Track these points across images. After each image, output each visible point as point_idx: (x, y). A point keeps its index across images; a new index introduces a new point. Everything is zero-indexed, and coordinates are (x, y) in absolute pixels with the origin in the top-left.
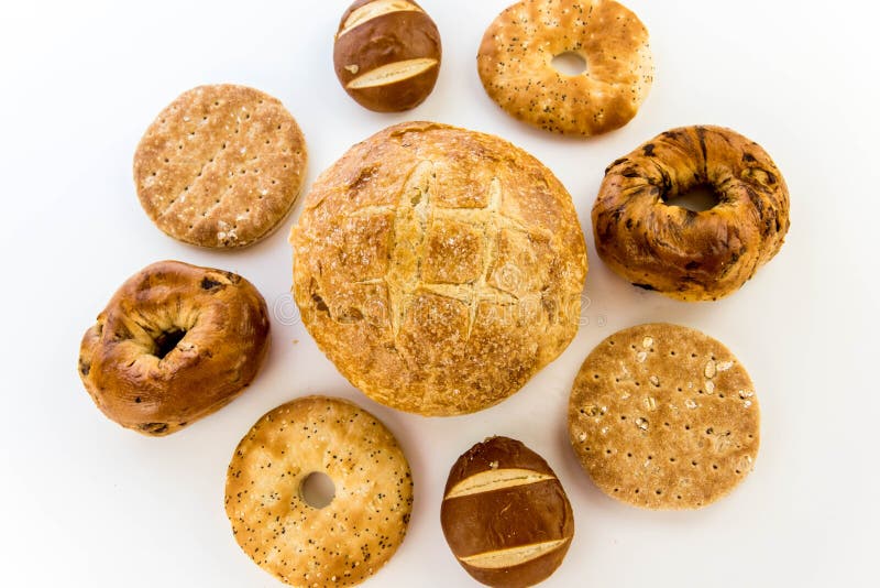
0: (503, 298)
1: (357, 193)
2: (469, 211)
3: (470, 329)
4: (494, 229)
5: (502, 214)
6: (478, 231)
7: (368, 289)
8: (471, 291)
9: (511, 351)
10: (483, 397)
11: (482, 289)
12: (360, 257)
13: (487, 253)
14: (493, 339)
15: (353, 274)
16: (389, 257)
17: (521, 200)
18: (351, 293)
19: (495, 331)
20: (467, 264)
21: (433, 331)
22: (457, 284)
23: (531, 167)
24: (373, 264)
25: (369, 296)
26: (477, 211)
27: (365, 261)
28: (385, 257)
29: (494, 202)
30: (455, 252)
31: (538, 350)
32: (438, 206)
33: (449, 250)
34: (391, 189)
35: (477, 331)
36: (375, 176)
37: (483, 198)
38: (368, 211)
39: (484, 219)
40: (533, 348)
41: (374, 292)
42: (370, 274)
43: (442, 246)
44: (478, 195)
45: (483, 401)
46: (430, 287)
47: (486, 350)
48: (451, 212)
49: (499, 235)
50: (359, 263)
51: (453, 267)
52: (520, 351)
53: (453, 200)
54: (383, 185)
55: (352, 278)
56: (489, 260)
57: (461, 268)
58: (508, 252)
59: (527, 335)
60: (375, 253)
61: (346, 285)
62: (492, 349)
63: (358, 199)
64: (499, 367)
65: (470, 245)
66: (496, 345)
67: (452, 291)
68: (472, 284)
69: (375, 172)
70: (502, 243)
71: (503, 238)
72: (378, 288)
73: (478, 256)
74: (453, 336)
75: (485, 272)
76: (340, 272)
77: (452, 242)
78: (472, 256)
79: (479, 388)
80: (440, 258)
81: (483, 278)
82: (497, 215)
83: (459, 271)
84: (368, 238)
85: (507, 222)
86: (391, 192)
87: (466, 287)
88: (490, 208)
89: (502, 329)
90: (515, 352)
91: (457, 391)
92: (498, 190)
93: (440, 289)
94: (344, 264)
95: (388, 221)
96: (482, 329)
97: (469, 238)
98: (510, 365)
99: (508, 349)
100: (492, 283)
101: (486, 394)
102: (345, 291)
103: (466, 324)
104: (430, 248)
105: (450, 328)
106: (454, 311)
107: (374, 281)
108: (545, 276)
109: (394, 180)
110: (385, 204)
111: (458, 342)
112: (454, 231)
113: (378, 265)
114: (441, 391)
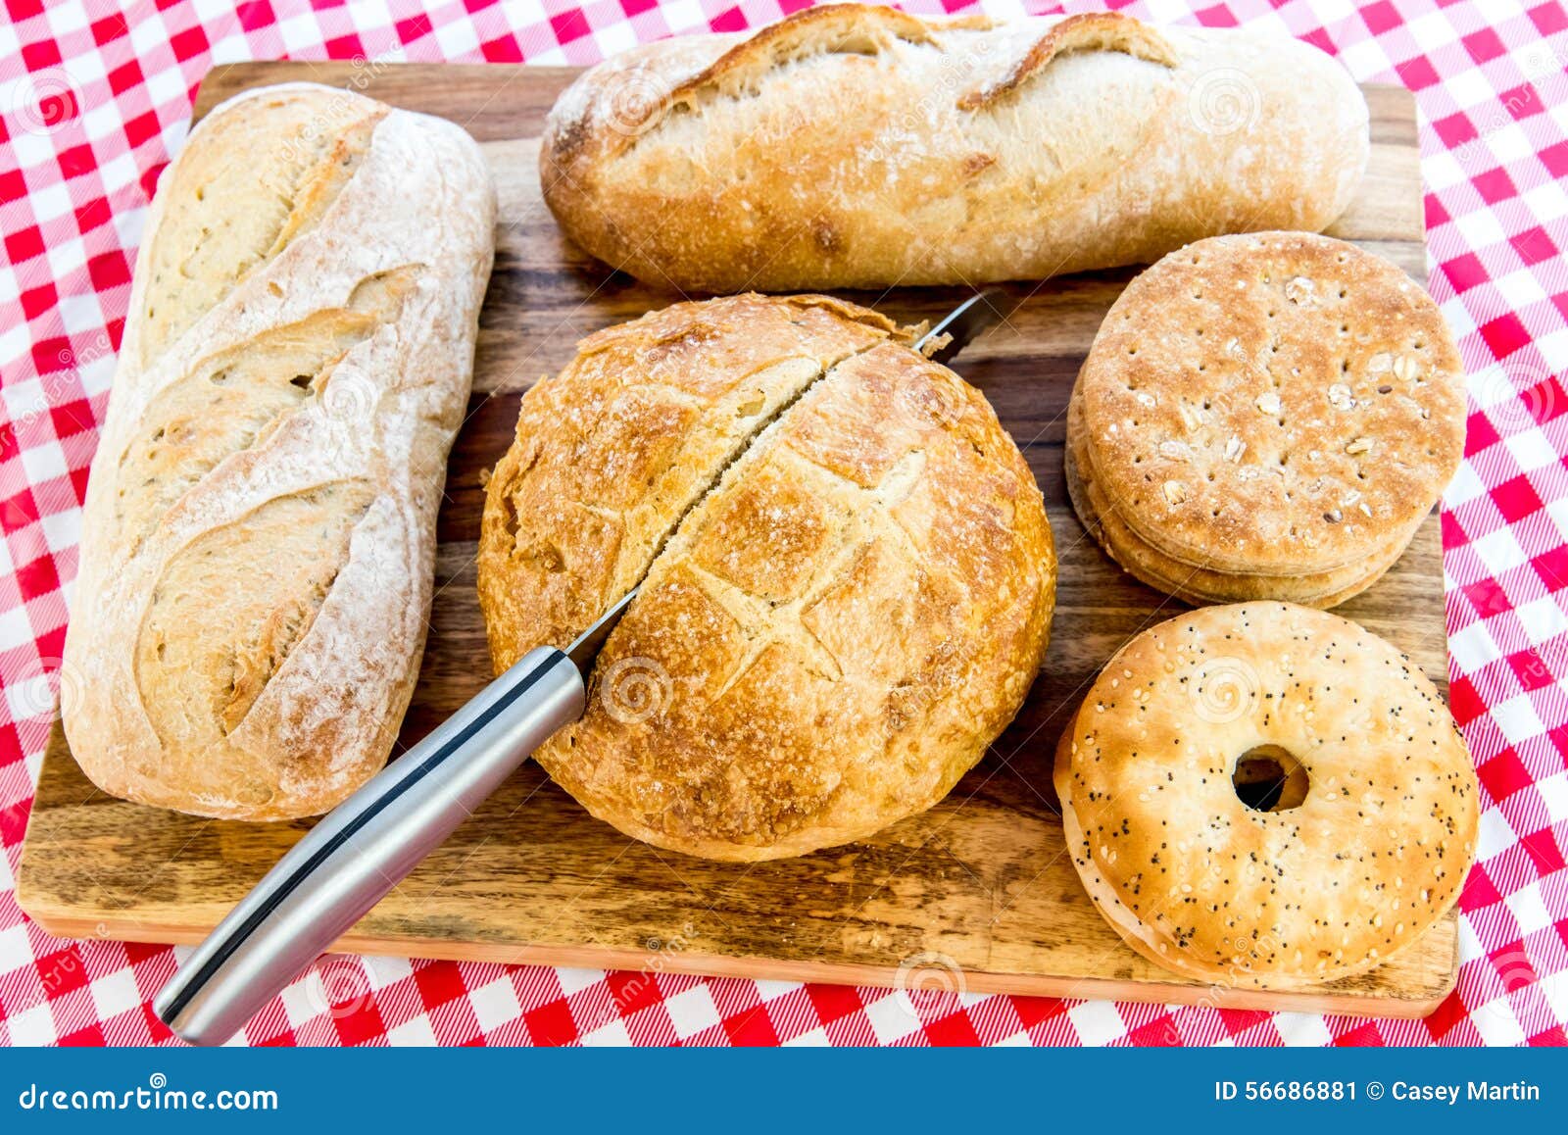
0: (817, 657)
1: (663, 358)
2: (837, 479)
3: (730, 684)
4: (864, 533)
5: (893, 514)
6: (832, 519)
7: (590, 522)
8: (764, 615)
9: (785, 762)
10: (698, 821)
11: (785, 625)
12: (605, 461)
13: (828, 567)
14: (762, 722)
15: (579, 486)
16: (651, 482)
17: (944, 511)
18: (560, 517)
19: (773, 709)
20: (782, 565)
21: (665, 653)
22: (748, 593)
23: (1001, 469)
24: (618, 481)
25: (585, 535)
26: (853, 486)
27: (609, 472)
28: (643, 478)
29: (891, 488)
30: (773, 535)
31: (837, 789)
32: (788, 444)
33: (764, 526)
34: (721, 375)
35: (739, 693)
36: (709, 343)
37: (876, 471)
38: (660, 392)
39: (854, 506)
40: (830, 780)
41: (597, 531)
42: (605, 497)
43: (755, 514)
44: (870, 462)
45: (695, 829)
46: (699, 572)
47: (740, 734)
48: (804, 466)
49: (866, 548)
50: (598, 471)
51: (755, 558)
52: (801, 769)
53: (820, 447)
54: (712, 363)
55: (575, 491)
56: (826, 580)
57: (769, 567)
58: (866, 583)
59: (827, 747)
60: (630, 464)
61: (559, 501)
62: (749, 738)
63: (659, 366)
64: (751, 779)
65: (804, 538)
66: (761, 735)
67: (733, 599)
68: (773, 604)
69: (713, 337)
70: (865, 562)
71: (870, 554)
72: (607, 528)
73: (809, 562)
74: (694, 679)
75: (808, 597)
76: (563, 474)
77: (777, 514)
78: (798, 557)
79: (698, 798)
80: (742, 532)
81: (798, 605)
82: (883, 511)
83: (762, 570)
84: (635, 435)
85: (896, 532)
86: (718, 378)
87: (762, 606)
88: (878, 493)
89: (785, 713)
90: (791, 768)
91: (658, 785)
92: (913, 474)
93: (713, 584)
94: (574, 463)
95: (681, 419)
96: (752, 694)
97: (809, 523)
98: (773, 788)
99: (781, 756)
100: (810, 621)
101: (704, 815)
102: (554, 511)
103: (728, 668)
104: (734, 507)
105: (695, 661)
106: (718, 635)
107: (606, 512)
108: (916, 663)
109: (735, 363)
110: (694, 393)
111: (700, 693)
112: (792, 498)
113: (625, 487)
114: (628, 770)
